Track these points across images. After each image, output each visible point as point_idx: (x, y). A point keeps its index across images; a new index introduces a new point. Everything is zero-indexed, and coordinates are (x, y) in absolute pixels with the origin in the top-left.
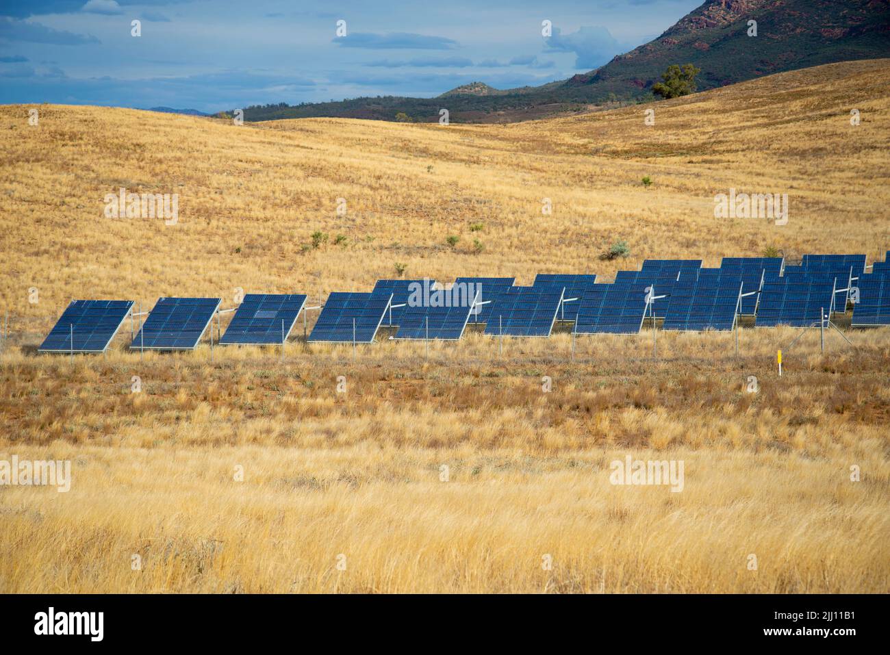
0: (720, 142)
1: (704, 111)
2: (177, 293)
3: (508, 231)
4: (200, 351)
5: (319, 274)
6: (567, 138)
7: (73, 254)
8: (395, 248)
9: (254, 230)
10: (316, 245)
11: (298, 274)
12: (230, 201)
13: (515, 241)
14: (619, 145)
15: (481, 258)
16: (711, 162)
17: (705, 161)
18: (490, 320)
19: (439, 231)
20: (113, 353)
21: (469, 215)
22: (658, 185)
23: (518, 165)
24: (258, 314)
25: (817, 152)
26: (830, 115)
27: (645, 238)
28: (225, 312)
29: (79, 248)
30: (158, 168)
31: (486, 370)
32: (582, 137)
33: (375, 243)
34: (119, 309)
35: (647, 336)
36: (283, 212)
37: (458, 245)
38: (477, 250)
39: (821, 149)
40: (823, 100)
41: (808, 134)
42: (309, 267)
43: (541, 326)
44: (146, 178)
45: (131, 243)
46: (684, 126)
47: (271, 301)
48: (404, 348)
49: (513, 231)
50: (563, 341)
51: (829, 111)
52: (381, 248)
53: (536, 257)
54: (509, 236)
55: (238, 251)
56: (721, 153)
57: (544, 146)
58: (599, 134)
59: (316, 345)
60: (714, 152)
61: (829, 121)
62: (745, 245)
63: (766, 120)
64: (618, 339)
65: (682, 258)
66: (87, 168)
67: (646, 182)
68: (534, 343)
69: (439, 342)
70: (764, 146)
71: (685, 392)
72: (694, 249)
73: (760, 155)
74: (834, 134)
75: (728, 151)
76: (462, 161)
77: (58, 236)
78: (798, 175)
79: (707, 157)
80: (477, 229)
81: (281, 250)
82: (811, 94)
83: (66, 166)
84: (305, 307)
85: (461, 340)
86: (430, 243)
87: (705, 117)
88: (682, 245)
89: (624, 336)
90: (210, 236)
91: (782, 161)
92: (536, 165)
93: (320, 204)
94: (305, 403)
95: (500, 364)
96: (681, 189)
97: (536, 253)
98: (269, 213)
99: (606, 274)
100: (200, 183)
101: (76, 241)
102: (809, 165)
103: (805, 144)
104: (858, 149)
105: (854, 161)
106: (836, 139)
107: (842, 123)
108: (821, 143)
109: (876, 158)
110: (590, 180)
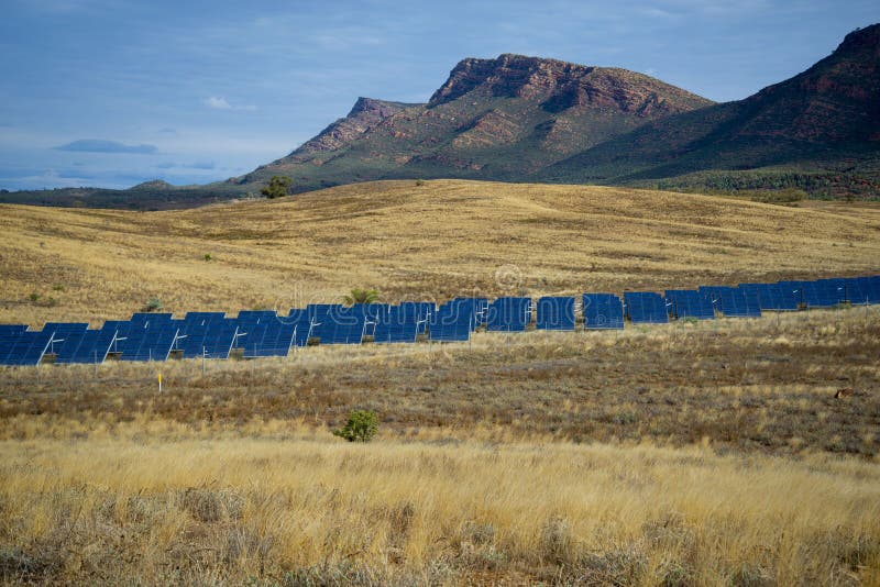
0: (284, 231)
1: (286, 209)
3: (82, 290)
6: (185, 224)
13: (85, 298)
14: (217, 230)
16: (271, 244)
17: (268, 244)
19: (28, 289)
21: (57, 279)
22: (215, 260)
23: (123, 243)
25: (341, 240)
26: (357, 216)
27: (179, 298)
32: (194, 223)
37: (38, 301)
39: (343, 239)
40: (360, 205)
41: (339, 228)
43: (31, 359)
46: (269, 218)
49: (86, 291)
51: (357, 213)
53: (95, 310)
54: (81, 294)
56: (281, 238)
57: (164, 229)
58: (209, 221)
60: (278, 237)
61: (354, 220)
62: (247, 303)
63: (322, 217)
65: (200, 311)
67: (207, 258)
70: (309, 235)
72: (210, 305)
73: (305, 240)
74: (354, 229)
75: (286, 237)
76: (80, 239)
78: (321, 256)
79: (270, 241)
80: (58, 289)
82: (354, 200)
86: (17, 299)
87: (284, 213)
88: (204, 302)
89: (89, 365)
91: (316, 246)
92: (136, 243)
96: (233, 263)
97: (97, 306)
102: (330, 249)
103: (335, 235)
104: (364, 240)
105: (359, 248)
106: (354, 232)
107: (362, 222)
108: (344, 235)
109: (373, 246)
110: (170, 255)
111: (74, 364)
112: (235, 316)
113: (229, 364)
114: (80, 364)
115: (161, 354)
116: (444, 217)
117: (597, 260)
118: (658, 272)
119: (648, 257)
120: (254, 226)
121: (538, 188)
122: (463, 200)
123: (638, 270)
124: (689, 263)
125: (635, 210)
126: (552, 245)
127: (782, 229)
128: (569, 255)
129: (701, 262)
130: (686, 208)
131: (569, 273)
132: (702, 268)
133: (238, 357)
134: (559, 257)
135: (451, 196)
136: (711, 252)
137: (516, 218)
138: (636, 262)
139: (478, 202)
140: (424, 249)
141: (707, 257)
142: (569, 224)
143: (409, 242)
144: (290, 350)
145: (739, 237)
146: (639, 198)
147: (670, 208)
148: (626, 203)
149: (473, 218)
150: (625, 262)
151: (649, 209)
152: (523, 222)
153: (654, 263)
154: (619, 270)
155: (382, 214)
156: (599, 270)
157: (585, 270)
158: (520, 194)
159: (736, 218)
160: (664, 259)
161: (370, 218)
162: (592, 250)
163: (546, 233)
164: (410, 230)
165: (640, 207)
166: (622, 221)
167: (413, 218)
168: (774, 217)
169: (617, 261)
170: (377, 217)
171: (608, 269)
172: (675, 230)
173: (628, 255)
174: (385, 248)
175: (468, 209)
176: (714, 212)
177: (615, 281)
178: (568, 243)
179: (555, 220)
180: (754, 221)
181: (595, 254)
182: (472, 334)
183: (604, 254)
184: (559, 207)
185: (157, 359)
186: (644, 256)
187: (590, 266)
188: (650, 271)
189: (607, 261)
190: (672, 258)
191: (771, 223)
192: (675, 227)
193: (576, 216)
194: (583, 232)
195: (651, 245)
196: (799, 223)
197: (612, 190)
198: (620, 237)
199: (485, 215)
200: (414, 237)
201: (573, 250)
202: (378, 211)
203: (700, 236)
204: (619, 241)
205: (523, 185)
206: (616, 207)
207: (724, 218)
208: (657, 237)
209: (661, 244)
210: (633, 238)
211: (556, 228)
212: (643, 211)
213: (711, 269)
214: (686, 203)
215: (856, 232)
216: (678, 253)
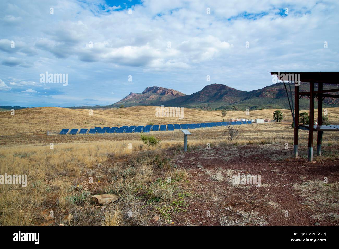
1: (125, 110)
2: (74, 128)
3: (106, 122)
4: (77, 134)
5: (86, 127)
7: (58, 124)
8: (94, 124)
9: (78, 122)
10: (85, 123)
11: (84, 127)
12: (75, 118)
13: (107, 124)
14: (116, 113)
15: (104, 125)
18: (108, 132)
19: (99, 122)
20: (67, 134)
21: (102, 121)
24: (83, 131)
25: (137, 115)
28: (79, 130)
29: (59, 123)
30: (66, 114)
31: (108, 136)
33: (92, 123)
34: (68, 130)
35: (124, 133)
36: (81, 120)
38: (103, 124)
40: (138, 110)
42: (85, 126)
43: (113, 132)
44: (65, 116)
45: (64, 123)
46: (123, 111)
47: (84, 129)
48: (99, 134)
50: (115, 134)
52: (93, 124)
55: (77, 124)
57: (108, 113)
59: (89, 134)
64: (121, 134)
66: (58, 114)
67: (120, 118)
68: (112, 134)
69: (102, 134)
70: (132, 114)
71: (129, 138)
75: (128, 115)
77: (56, 122)
79: (126, 115)
81: (81, 124)
82: (136, 109)
83: (55, 114)
84: (88, 130)
85: (105, 134)
89: (121, 133)
90: (73, 122)
91: (134, 116)
93: (85, 119)
94: (91, 139)
95: (110, 136)
96: (124, 118)
98: (79, 120)
99: (119, 127)
100: (71, 116)
101: (58, 122)
102: (137, 116)
105: (141, 116)
107: (140, 112)
109: (143, 116)
110: (114, 117)
115: (131, 132)
118: (189, 121)
120: (122, 113)
123: (186, 120)
124: (193, 119)
131: (176, 121)
132: (195, 120)
136: (196, 118)
140: (152, 117)
141: (195, 118)
145: (198, 116)
154: (183, 120)
155: (143, 111)
159: (197, 113)
160: (189, 119)
167: (148, 112)
168: (202, 113)
172: (189, 114)
176: (193, 112)
180: (200, 113)
182: (175, 130)
185: (131, 133)
186: (186, 118)
190: (191, 119)
195: (187, 117)
196: (205, 114)
200: (149, 115)
202: (142, 110)
203: (193, 115)
205: (164, 107)
207: (195, 113)
213: (197, 120)
214: (189, 110)
215: (214, 115)
216: (191, 118)
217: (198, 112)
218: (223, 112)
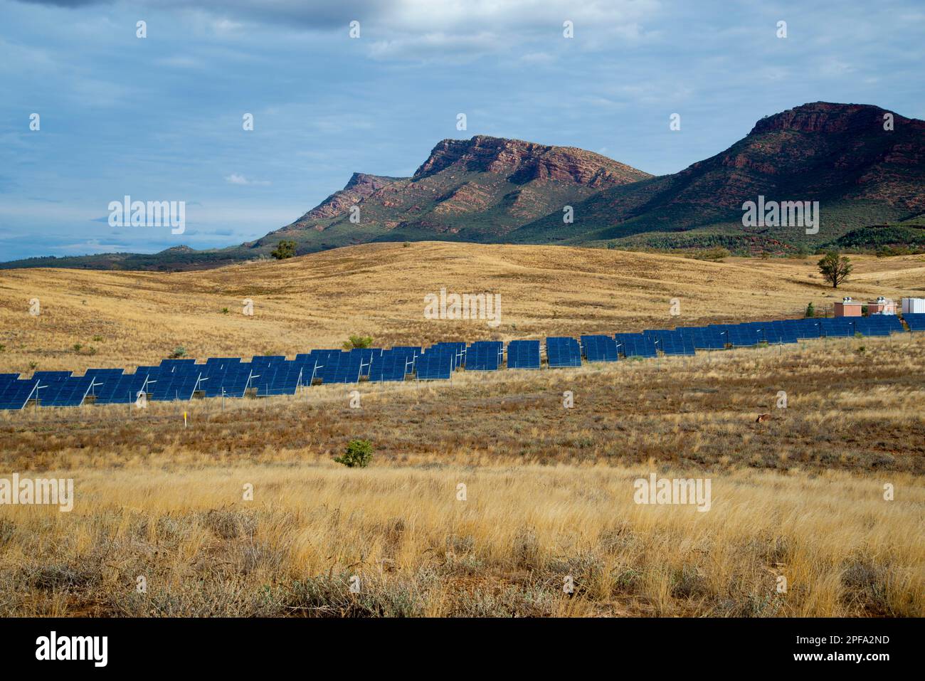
0: (291, 287)
1: (292, 268)
3: (118, 340)
6: (205, 283)
8: (38, 352)
13: (120, 347)
14: (233, 287)
15: (94, 358)
16: (280, 299)
17: (277, 298)
19: (72, 341)
21: (97, 331)
22: (232, 312)
23: (153, 300)
25: (339, 294)
26: (353, 273)
27: (201, 346)
31: (21, 428)
32: (215, 281)
33: (25, 349)
37: (81, 350)
38: (93, 352)
39: (342, 293)
40: (356, 264)
41: (338, 284)
43: (75, 400)
46: (277, 277)
49: (122, 341)
51: (353, 271)
52: (28, 352)
53: (129, 357)
54: (118, 344)
56: (288, 293)
57: (187, 287)
58: (226, 280)
60: (286, 292)
61: (351, 277)
62: (259, 349)
63: (323, 275)
64: (120, 407)
65: (219, 357)
67: (225, 311)
68: (65, 411)
70: (313, 290)
72: (229, 351)
73: (309, 295)
74: (351, 284)
75: (293, 293)
76: (116, 296)
78: (322, 308)
79: (279, 296)
80: (98, 340)
82: (351, 260)
86: (63, 349)
87: (291, 272)
88: (223, 349)
91: (319, 299)
92: (165, 300)
97: (131, 354)
102: (330, 302)
103: (335, 290)
104: (360, 293)
105: (355, 300)
106: (351, 287)
107: (357, 279)
108: (342, 289)
109: (367, 299)
110: (193, 309)
111: (112, 404)
112: (250, 360)
113: (245, 402)
114: (117, 405)
115: (186, 395)
116: (427, 273)
117: (558, 308)
118: (609, 318)
119: (600, 305)
120: (265, 284)
121: (507, 248)
122: (443, 259)
123: (592, 317)
124: (635, 310)
125: (589, 266)
126: (520, 296)
127: (710, 281)
128: (534, 304)
129: (645, 309)
130: (632, 264)
131: (534, 320)
132: (646, 314)
133: (252, 396)
134: (526, 307)
135: (433, 255)
136: (652, 300)
137: (489, 274)
138: (591, 310)
139: (457, 260)
140: (411, 301)
141: (648, 304)
142: (533, 278)
143: (399, 295)
144: (297, 389)
145: (676, 288)
146: (592, 256)
147: (618, 264)
148: (581, 261)
149: (452, 274)
150: (581, 310)
151: (600, 265)
152: (494, 276)
153: (605, 311)
154: (576, 316)
155: (374, 272)
156: (559, 317)
157: (548, 317)
158: (492, 253)
159: (673, 272)
160: (614, 307)
161: (365, 275)
162: (553, 300)
163: (514, 286)
164: (398, 285)
165: (593, 263)
166: (578, 275)
167: (401, 275)
168: (704, 271)
169: (574, 309)
170: (370, 275)
171: (567, 317)
172: (623, 282)
173: (584, 304)
174: (378, 300)
175: (448, 266)
176: (655, 267)
177: (573, 326)
178: (533, 294)
179: (521, 275)
180: (688, 274)
181: (557, 303)
182: (452, 373)
183: (564, 303)
184: (525, 264)
185: (182, 399)
186: (596, 305)
187: (552, 314)
188: (602, 317)
189: (565, 309)
190: (621, 307)
191: (701, 277)
192: (623, 280)
193: (539, 271)
194: (546, 285)
195: (603, 295)
196: (725, 276)
197: (570, 249)
198: (577, 289)
199: (462, 272)
200: (402, 290)
201: (537, 300)
202: (372, 269)
203: (644, 287)
204: (577, 292)
205: (494, 245)
206: (573, 263)
207: (663, 272)
208: (608, 289)
209: (611, 295)
210: (588, 290)
211: (523, 282)
212: (596, 267)
213: (653, 315)
214: (631, 260)
215: (770, 283)
216: (625, 302)
217: (681, 266)
218: (826, 265)
